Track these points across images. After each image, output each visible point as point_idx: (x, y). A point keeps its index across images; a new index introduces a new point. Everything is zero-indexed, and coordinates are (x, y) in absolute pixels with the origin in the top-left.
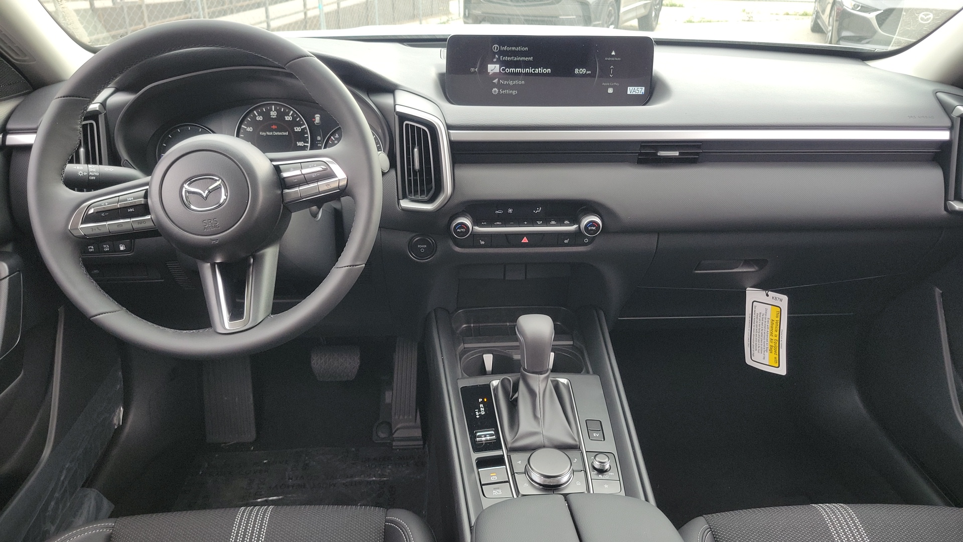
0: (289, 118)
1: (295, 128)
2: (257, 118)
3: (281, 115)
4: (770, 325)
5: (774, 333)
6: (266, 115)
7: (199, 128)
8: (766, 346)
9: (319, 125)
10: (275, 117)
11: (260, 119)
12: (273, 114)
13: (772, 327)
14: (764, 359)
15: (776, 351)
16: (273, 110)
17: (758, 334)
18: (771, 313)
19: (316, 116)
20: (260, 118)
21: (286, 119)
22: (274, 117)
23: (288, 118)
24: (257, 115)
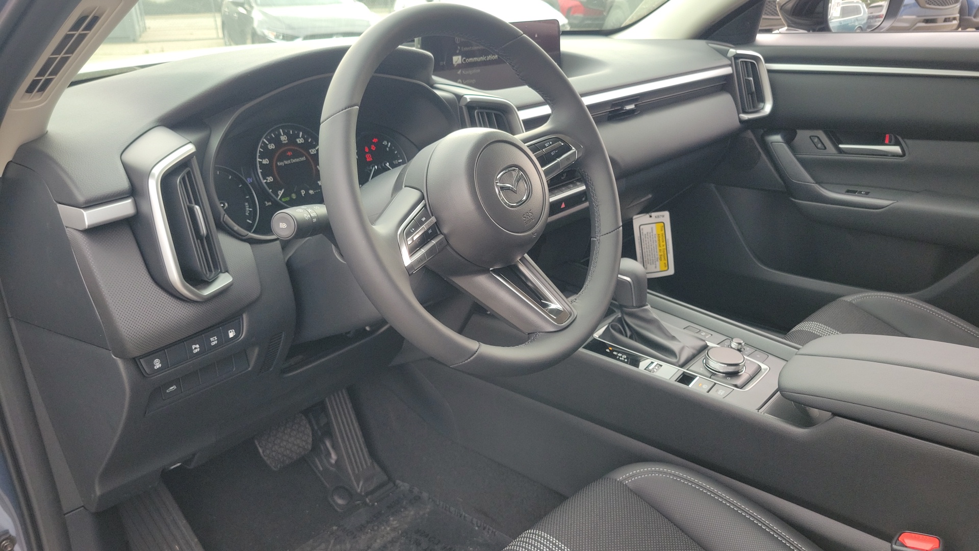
1: (310, 151)
2: (269, 147)
3: (292, 139)
4: (657, 239)
5: (662, 244)
6: (277, 141)
8: (656, 257)
10: (287, 141)
11: (272, 147)
12: (284, 138)
13: (659, 240)
14: (656, 267)
15: (665, 258)
16: (282, 134)
17: (648, 250)
18: (657, 230)
22: (285, 142)
23: (300, 141)
24: (267, 143)
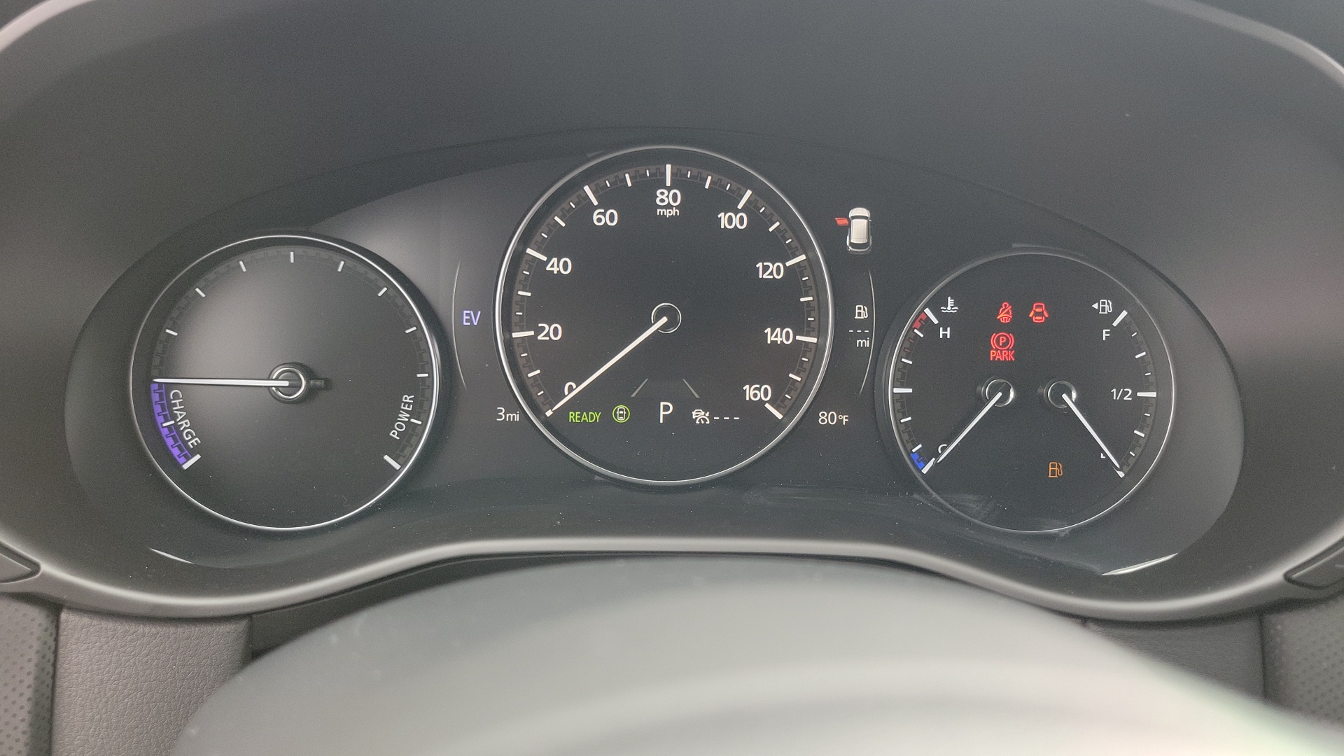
0: (736, 221)
1: (760, 265)
2: (594, 218)
3: (700, 207)
6: (636, 204)
7: (336, 256)
9: (864, 256)
10: (674, 212)
11: (606, 220)
12: (668, 200)
16: (669, 183)
19: (853, 213)
20: (604, 218)
21: (724, 223)
22: (668, 213)
23: (731, 221)
24: (595, 202)
